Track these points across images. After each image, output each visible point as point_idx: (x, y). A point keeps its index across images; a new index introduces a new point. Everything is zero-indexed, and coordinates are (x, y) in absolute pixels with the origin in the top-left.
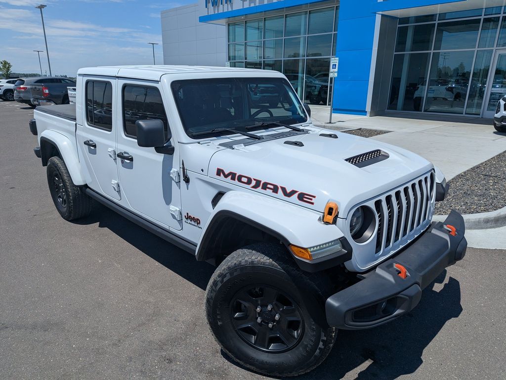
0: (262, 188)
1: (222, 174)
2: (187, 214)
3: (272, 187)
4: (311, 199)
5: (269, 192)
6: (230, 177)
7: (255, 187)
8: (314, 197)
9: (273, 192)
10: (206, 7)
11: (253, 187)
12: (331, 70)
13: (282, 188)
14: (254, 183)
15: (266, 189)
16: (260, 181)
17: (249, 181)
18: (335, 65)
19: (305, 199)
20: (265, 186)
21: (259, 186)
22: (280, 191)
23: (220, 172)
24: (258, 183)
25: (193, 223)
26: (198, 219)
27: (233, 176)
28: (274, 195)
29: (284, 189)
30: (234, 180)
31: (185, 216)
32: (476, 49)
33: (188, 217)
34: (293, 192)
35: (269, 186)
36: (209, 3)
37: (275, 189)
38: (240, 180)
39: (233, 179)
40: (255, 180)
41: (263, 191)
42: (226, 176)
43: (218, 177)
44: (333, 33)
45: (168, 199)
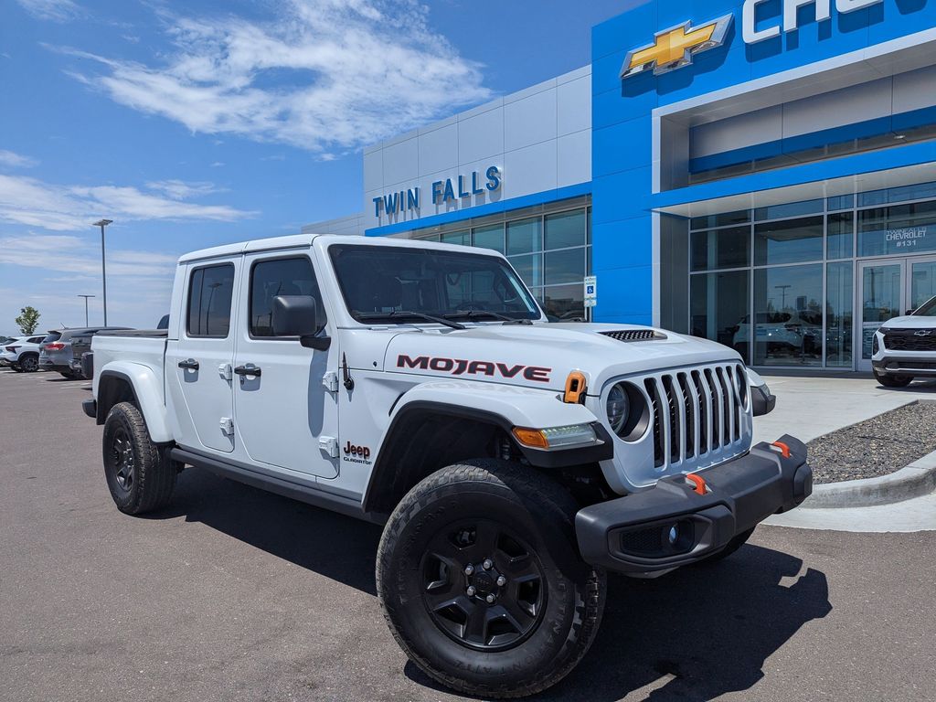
0: (470, 372)
1: (406, 363)
2: (349, 443)
3: (484, 367)
4: (545, 375)
5: (481, 375)
6: (419, 364)
7: (458, 372)
8: (549, 370)
9: (487, 374)
10: (377, 215)
11: (454, 373)
12: (587, 295)
13: (499, 365)
14: (456, 366)
15: (475, 373)
16: (466, 362)
17: (449, 364)
18: (592, 287)
19: (535, 376)
20: (474, 368)
21: (464, 369)
22: (497, 370)
23: (402, 360)
24: (463, 364)
25: (357, 457)
26: (365, 449)
27: (423, 362)
28: (489, 378)
29: (502, 367)
30: (426, 368)
31: (345, 449)
32: (825, 261)
33: (351, 449)
34: (517, 368)
35: (479, 366)
36: (382, 209)
37: (489, 369)
38: (434, 366)
39: (424, 366)
40: (457, 361)
41: (472, 376)
42: (412, 365)
43: (400, 369)
44: (586, 246)
45: (316, 426)
